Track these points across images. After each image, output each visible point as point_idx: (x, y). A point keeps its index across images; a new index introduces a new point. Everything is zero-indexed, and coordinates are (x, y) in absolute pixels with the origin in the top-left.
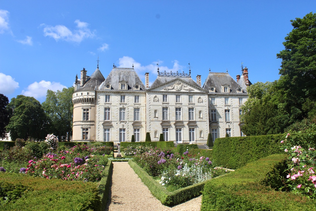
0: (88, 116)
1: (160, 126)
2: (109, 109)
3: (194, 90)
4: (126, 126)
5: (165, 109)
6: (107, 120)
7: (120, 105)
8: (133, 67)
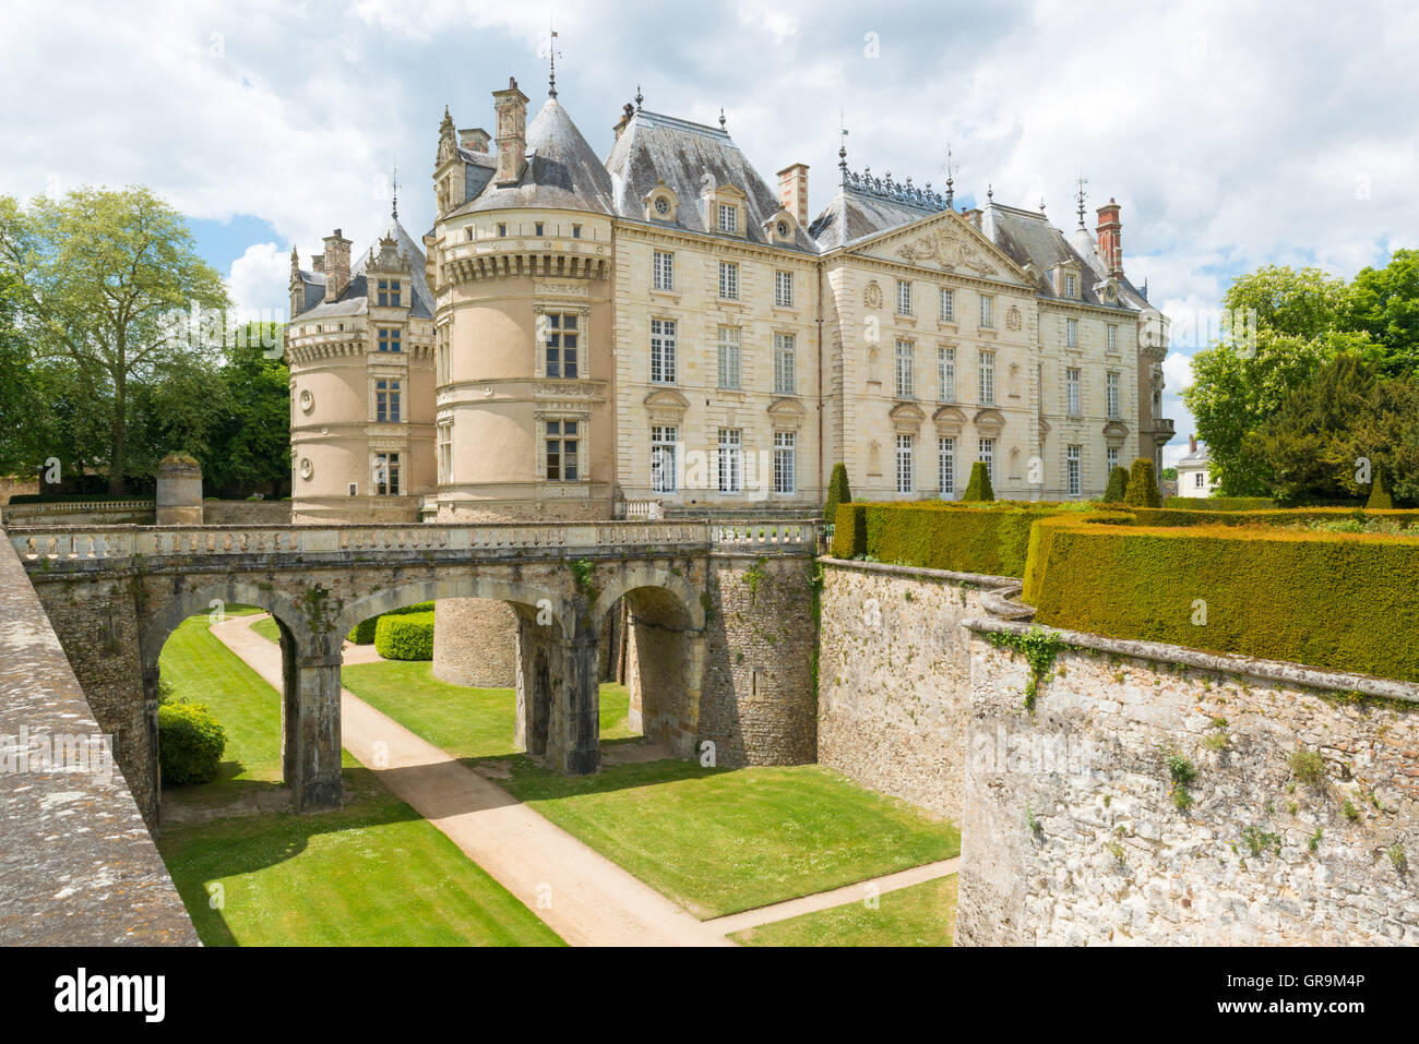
0: (571, 356)
1: (887, 423)
2: (671, 327)
3: (997, 274)
4: (743, 418)
5: (905, 344)
6: (663, 383)
7: (719, 309)
8: (723, 122)
